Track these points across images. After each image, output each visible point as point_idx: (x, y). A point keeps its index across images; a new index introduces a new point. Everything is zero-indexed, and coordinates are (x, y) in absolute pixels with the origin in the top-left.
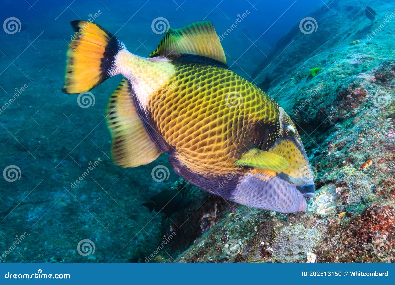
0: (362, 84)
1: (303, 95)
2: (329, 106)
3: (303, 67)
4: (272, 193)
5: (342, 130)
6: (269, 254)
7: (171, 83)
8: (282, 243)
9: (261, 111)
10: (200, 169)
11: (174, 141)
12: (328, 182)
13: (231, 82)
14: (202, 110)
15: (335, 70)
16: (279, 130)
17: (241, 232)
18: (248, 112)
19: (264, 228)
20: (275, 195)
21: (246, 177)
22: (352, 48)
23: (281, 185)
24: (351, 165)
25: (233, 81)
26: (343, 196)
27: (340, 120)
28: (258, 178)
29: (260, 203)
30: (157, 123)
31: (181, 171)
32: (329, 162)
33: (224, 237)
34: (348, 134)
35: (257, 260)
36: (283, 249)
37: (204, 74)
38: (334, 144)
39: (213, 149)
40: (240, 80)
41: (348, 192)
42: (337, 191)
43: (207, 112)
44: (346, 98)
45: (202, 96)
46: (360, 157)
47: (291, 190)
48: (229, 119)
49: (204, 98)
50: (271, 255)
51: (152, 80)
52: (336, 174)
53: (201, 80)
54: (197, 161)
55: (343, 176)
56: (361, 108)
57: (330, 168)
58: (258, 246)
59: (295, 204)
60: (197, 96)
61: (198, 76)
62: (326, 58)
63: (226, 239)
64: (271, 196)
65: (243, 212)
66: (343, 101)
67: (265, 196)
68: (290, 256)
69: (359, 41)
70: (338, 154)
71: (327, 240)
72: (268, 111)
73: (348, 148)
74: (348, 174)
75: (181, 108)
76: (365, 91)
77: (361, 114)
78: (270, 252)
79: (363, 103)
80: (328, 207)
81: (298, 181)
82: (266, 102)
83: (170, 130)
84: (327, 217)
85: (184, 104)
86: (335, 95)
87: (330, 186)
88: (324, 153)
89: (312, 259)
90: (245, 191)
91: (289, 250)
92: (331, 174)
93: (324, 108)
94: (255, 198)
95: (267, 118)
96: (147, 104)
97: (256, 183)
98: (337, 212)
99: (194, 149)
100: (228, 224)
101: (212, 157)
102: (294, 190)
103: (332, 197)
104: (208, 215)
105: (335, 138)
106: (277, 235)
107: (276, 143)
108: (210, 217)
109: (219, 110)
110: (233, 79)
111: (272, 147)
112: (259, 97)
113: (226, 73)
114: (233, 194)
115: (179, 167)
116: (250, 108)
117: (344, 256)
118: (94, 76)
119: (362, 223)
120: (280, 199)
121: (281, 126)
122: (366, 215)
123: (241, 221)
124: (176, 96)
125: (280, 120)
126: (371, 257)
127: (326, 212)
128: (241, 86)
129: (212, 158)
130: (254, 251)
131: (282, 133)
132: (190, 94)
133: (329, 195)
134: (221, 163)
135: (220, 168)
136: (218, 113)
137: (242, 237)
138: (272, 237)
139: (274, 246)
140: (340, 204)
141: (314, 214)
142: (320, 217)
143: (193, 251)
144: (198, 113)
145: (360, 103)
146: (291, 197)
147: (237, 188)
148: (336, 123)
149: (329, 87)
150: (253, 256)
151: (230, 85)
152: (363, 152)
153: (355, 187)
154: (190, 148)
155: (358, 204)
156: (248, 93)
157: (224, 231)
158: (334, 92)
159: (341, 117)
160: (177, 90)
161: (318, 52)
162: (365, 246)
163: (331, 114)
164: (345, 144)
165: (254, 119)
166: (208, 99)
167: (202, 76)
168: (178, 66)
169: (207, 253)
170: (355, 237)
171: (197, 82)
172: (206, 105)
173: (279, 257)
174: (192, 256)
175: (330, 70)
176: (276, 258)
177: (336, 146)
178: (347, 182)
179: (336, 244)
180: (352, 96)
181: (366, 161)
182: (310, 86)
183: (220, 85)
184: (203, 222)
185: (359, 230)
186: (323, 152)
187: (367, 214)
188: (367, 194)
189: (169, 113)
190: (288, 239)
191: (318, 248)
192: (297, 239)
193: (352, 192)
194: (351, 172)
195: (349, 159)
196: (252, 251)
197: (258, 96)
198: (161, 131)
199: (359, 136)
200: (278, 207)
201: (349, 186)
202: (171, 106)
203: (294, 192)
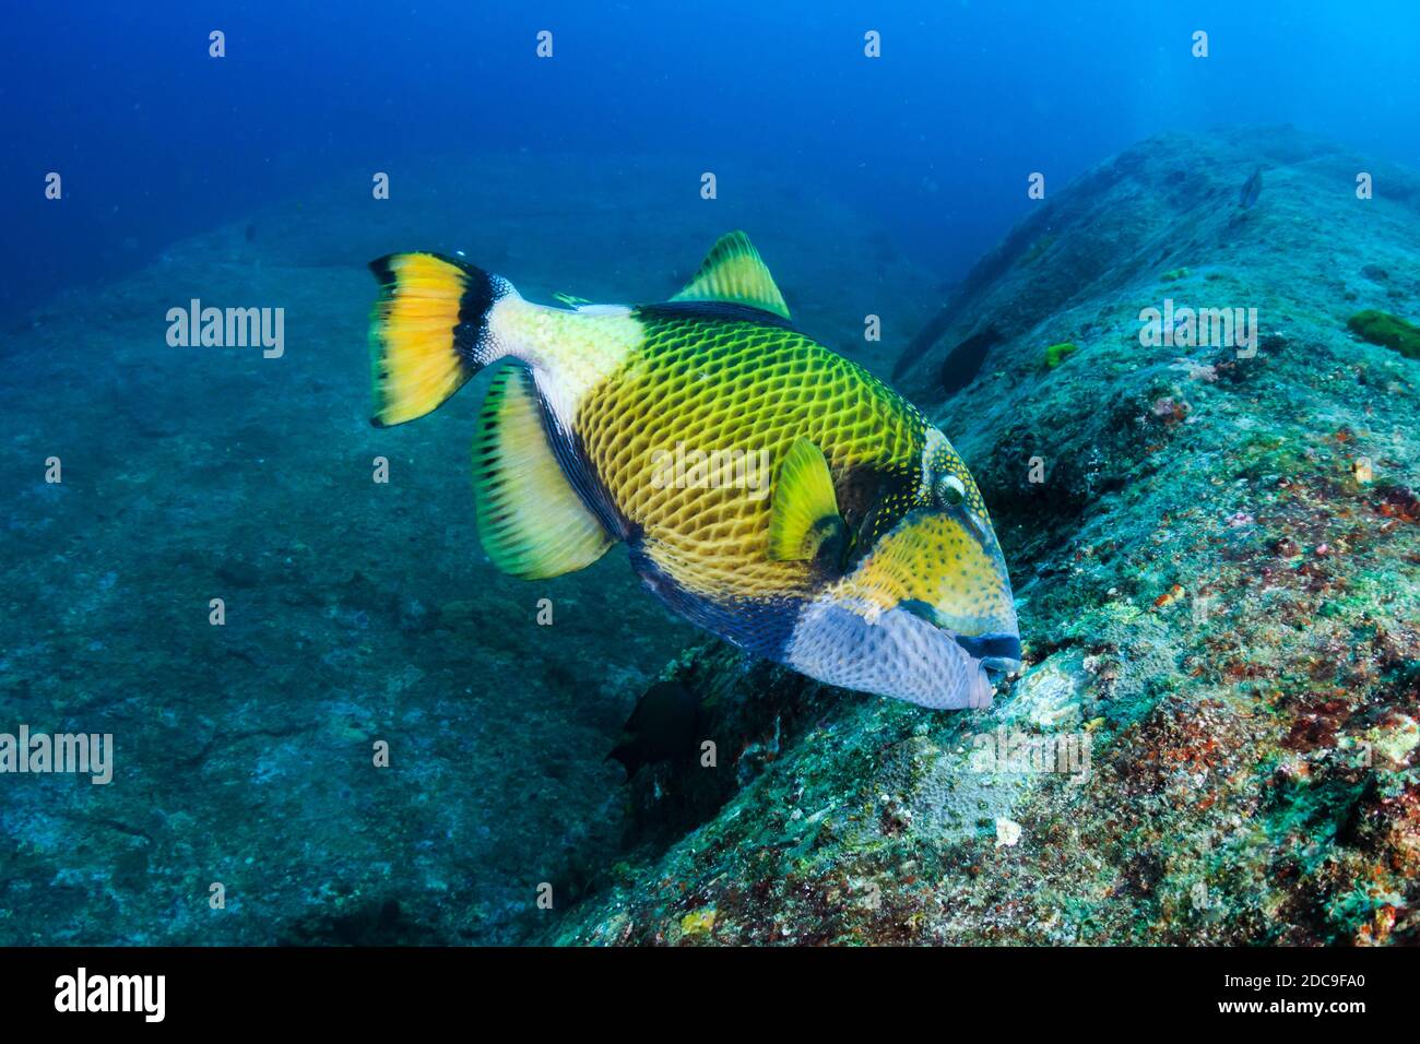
0: (1176, 387)
1: (1020, 417)
2: (1088, 446)
3: (1030, 343)
4: (889, 651)
5: (1117, 511)
6: (900, 826)
7: (630, 365)
8: (936, 795)
9: (870, 438)
10: (702, 582)
11: (639, 511)
12: (1067, 643)
13: (793, 362)
14: (707, 432)
15: (1111, 350)
16: (918, 489)
17: (835, 779)
18: (832, 440)
19: (891, 759)
20: (896, 657)
21: (818, 605)
22: (1168, 291)
23: (913, 631)
24: (1129, 600)
25: (802, 361)
26: (1100, 678)
27: (1115, 485)
28: (848, 610)
29: (857, 676)
30: (599, 466)
31: (660, 588)
32: (1074, 592)
33: (791, 792)
34: (1130, 519)
35: (870, 840)
36: (938, 810)
37: (723, 342)
38: (1091, 547)
39: (733, 533)
40: (821, 358)
41: (1115, 666)
42: (1085, 666)
43: (722, 438)
44: (1133, 426)
45: (710, 398)
46: (1154, 578)
47: (942, 648)
48: (777, 455)
49: (716, 402)
50: (907, 827)
51: (581, 360)
52: (1089, 623)
53: (710, 358)
54: (695, 562)
55: (1105, 626)
56: (1172, 452)
57: (1076, 607)
58: (875, 806)
59: (955, 685)
60: (696, 398)
61: (705, 348)
62: (1094, 317)
63: (798, 796)
64: (885, 659)
65: (846, 729)
66: (1123, 434)
67: (870, 657)
68: (955, 829)
69: (1185, 270)
70: (1098, 572)
71: (1052, 788)
72: (891, 436)
73: (1126, 555)
74: (1119, 622)
75: (656, 429)
76: (1185, 407)
77: (1170, 468)
78: (903, 821)
79: (1179, 439)
80: (1060, 707)
81: (963, 622)
82: (887, 414)
83: (630, 482)
84: (1056, 731)
85: (662, 417)
86: (1104, 417)
87: (1070, 654)
88: (1065, 572)
89: (1011, 836)
90: (818, 642)
91: (953, 815)
92: (1076, 624)
93: (1073, 452)
94: (842, 662)
95: (887, 456)
96: (574, 420)
97: (843, 623)
98: (1082, 719)
99: (688, 531)
100: (804, 759)
101: (733, 551)
102: (951, 648)
103: (1072, 682)
104: (756, 748)
105: (1098, 532)
106: (923, 775)
107: (904, 522)
108: (762, 753)
109: (753, 432)
110: (801, 355)
111: (892, 532)
112: (869, 402)
113: (783, 341)
114: (787, 650)
115: (655, 577)
116: (840, 429)
117: (1091, 827)
118: (443, 373)
119: (1143, 745)
120: (911, 669)
121: (927, 477)
122: (1152, 723)
123: (837, 751)
124: (643, 397)
125: (924, 461)
126: (1160, 830)
127: (1054, 720)
128: (822, 372)
129: (732, 554)
130: (864, 817)
131: (926, 494)
132: (679, 393)
133: (1065, 675)
134: (754, 566)
135: (751, 580)
136: (749, 440)
137: (838, 791)
138: (910, 782)
139: (914, 803)
140: (1091, 697)
141: (1022, 724)
142: (1036, 730)
143: (710, 833)
144: (699, 441)
145: (1171, 438)
146: (941, 665)
147: (795, 633)
148: (1103, 492)
149: (1090, 395)
150: (859, 830)
151: (791, 371)
152: (1164, 566)
153: (1132, 656)
154: (678, 528)
155: (1136, 696)
156: (840, 390)
157: (793, 777)
158: (1104, 410)
159: (1118, 476)
160: (645, 383)
161: (1080, 301)
162: (1146, 803)
163: (1092, 468)
164: (1120, 546)
165: (849, 458)
166: (726, 405)
167: (715, 349)
168: (655, 324)
169: (745, 835)
170: (1123, 779)
171: (699, 363)
172: (719, 421)
173: (926, 832)
174: (706, 846)
175: (1098, 349)
176: (917, 835)
177: (1095, 552)
178: (1112, 641)
179: (1073, 798)
180: (1148, 419)
181: (1167, 590)
182: (1040, 394)
183: (761, 370)
184: (742, 766)
185: (1134, 762)
186: (1061, 568)
187: (1154, 721)
188: (1164, 672)
189: (627, 441)
190: (952, 787)
191: (1027, 809)
192: (975, 787)
193: (1125, 668)
194: (1127, 617)
195: (1127, 584)
196: (858, 819)
197: (867, 398)
198: (608, 484)
199: (1159, 525)
200: (907, 688)
201: (1119, 652)
202: (629, 422)
203: (949, 651)
